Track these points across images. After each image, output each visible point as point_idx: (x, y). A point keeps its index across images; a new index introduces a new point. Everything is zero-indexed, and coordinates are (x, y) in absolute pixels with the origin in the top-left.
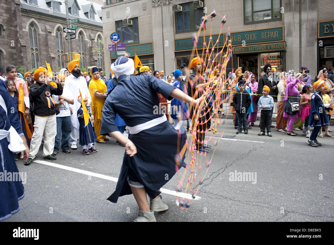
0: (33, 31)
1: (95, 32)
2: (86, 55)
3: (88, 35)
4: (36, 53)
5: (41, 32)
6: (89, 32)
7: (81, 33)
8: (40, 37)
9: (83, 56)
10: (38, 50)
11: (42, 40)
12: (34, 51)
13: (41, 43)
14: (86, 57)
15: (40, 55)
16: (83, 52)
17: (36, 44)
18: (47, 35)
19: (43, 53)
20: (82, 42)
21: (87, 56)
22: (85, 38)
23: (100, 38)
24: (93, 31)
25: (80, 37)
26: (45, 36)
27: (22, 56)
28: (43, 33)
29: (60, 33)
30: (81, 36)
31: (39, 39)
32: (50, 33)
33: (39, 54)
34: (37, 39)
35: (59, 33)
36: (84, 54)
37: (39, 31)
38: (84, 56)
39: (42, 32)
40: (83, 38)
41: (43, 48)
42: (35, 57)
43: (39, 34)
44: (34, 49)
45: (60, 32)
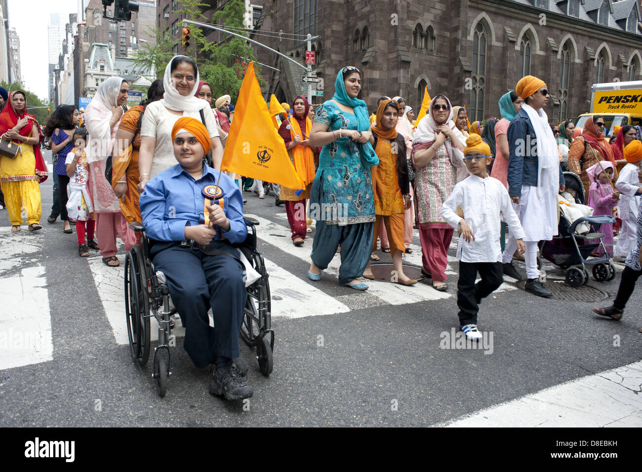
0: (479, 41)
1: (596, 42)
2: (571, 96)
3: (582, 49)
4: (480, 89)
5: (494, 43)
6: (585, 41)
7: (568, 45)
8: (492, 54)
9: (565, 99)
10: (483, 81)
11: (495, 59)
12: (478, 84)
13: (492, 66)
14: (570, 100)
15: (488, 92)
16: (566, 90)
17: (483, 68)
18: (505, 49)
19: (494, 89)
20: (566, 67)
21: (573, 98)
22: (574, 58)
23: (602, 58)
24: (592, 41)
25: (565, 55)
26: (500, 51)
27: (462, 94)
28: (499, 44)
29: (528, 44)
30: (565, 53)
31: (489, 58)
32: (511, 45)
33: (484, 90)
34: (486, 56)
35: (525, 46)
36: (566, 94)
37: (491, 41)
38: (567, 98)
39: (497, 42)
40: (569, 56)
41: (494, 77)
42: (477, 97)
43: (490, 47)
44: (478, 79)
45: (527, 42)
